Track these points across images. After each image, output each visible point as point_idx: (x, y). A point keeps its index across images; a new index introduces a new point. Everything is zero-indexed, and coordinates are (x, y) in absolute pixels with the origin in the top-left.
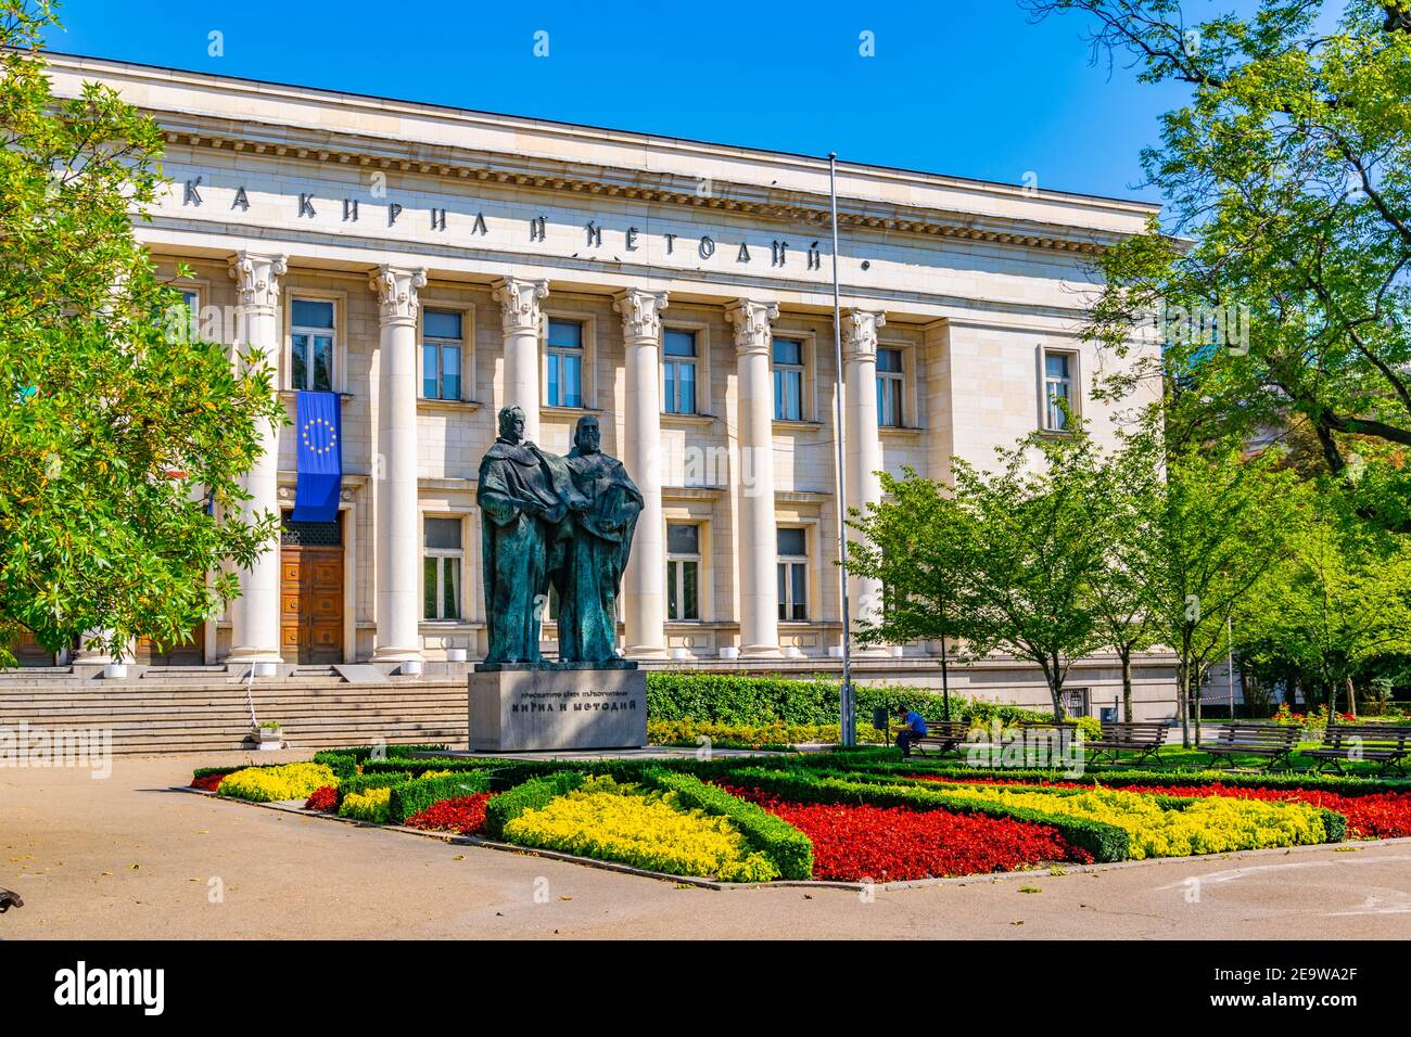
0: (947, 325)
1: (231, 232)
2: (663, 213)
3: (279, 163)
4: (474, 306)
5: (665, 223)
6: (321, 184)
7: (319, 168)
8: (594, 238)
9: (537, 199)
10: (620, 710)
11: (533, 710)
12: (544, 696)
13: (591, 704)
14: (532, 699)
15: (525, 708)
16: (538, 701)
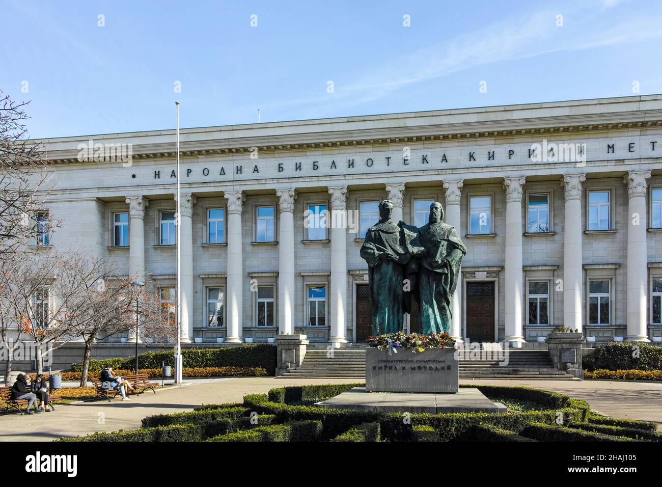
1: (440, 173)
2: (649, 132)
3: (459, 142)
4: (553, 190)
5: (650, 137)
6: (478, 147)
7: (476, 141)
8: (611, 150)
9: (579, 137)
10: (440, 371)
11: (385, 369)
12: (392, 361)
13: (422, 367)
14: (385, 364)
15: (380, 368)
16: (389, 364)
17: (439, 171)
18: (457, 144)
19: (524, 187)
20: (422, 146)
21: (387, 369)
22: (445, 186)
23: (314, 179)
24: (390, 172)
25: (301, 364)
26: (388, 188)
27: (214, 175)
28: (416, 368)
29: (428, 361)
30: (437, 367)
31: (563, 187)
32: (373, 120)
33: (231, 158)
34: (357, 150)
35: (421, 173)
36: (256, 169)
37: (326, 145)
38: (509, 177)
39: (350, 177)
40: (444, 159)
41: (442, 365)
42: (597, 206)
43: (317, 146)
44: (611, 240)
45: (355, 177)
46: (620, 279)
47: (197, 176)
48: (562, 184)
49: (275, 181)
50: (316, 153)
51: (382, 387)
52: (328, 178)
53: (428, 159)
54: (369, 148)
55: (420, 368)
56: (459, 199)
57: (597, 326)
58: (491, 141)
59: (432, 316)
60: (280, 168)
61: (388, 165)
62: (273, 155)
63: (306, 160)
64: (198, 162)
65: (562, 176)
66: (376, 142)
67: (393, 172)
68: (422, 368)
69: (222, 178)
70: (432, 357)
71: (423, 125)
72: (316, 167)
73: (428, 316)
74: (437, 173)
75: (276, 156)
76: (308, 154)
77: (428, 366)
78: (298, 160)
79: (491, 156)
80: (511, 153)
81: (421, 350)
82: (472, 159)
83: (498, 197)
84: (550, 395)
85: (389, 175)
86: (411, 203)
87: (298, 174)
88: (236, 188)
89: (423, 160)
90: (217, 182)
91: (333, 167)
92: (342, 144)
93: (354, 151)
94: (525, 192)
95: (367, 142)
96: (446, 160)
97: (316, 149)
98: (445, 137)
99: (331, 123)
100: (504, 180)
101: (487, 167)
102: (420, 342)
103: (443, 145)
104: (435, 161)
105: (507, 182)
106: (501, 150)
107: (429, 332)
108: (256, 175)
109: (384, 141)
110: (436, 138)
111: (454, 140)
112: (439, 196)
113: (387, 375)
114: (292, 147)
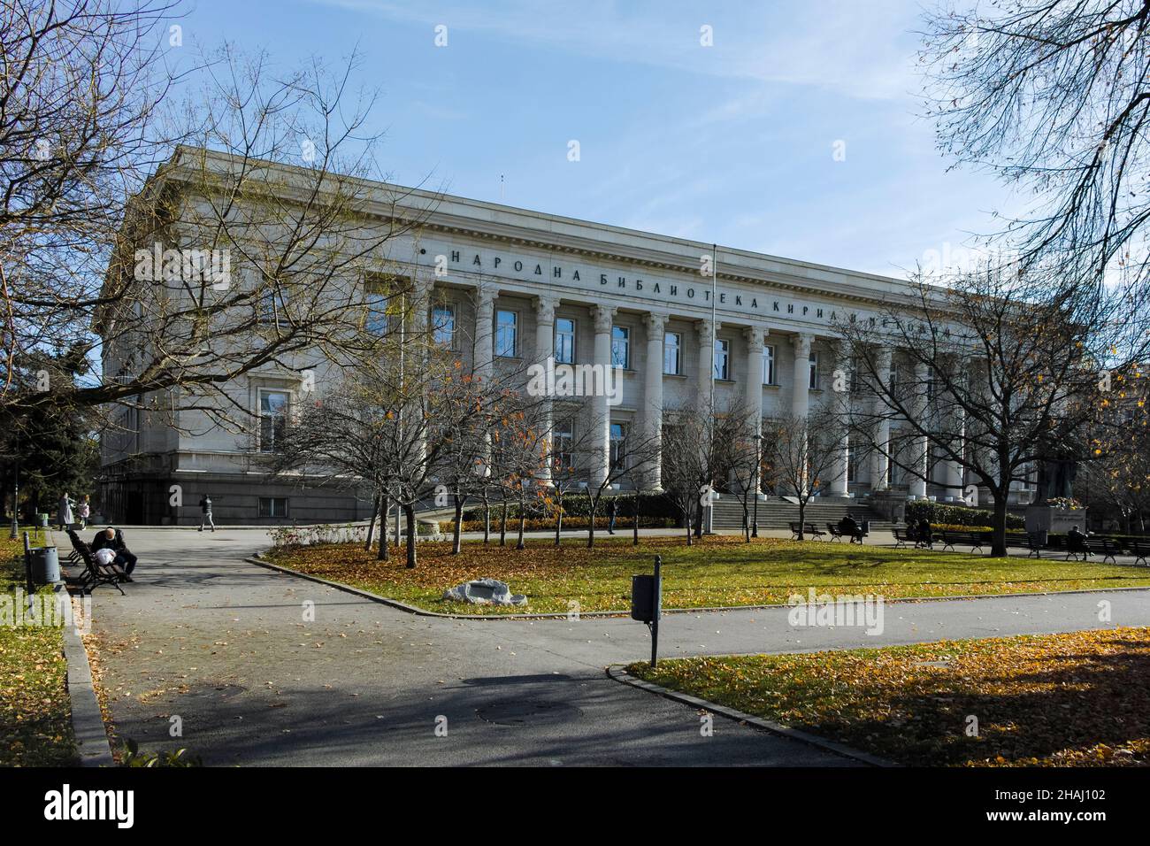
3: (768, 290)
6: (780, 298)
7: (781, 291)
8: (872, 323)
17: (750, 316)
18: (767, 292)
20: (736, 287)
22: (753, 331)
23: (638, 300)
24: (707, 308)
26: (705, 325)
27: (528, 272)
33: (548, 255)
34: (680, 277)
35: (735, 315)
36: (577, 276)
37: (654, 265)
38: (803, 333)
39: (672, 305)
40: (754, 304)
43: (646, 263)
45: (677, 306)
47: (506, 269)
48: (836, 347)
49: (597, 295)
50: (642, 271)
52: (651, 303)
54: (691, 278)
58: (791, 294)
60: (603, 281)
61: (707, 300)
62: (595, 263)
63: (631, 276)
64: (509, 251)
67: (710, 308)
69: (537, 278)
72: (639, 287)
74: (747, 317)
75: (600, 264)
76: (635, 270)
78: (623, 274)
79: (790, 308)
80: (805, 309)
82: (776, 309)
85: (707, 311)
88: (554, 294)
90: (532, 282)
91: (657, 291)
93: (677, 276)
96: (756, 305)
98: (760, 283)
101: (786, 320)
103: (755, 289)
104: (746, 304)
106: (798, 305)
108: (576, 283)
111: (765, 288)
114: (623, 260)
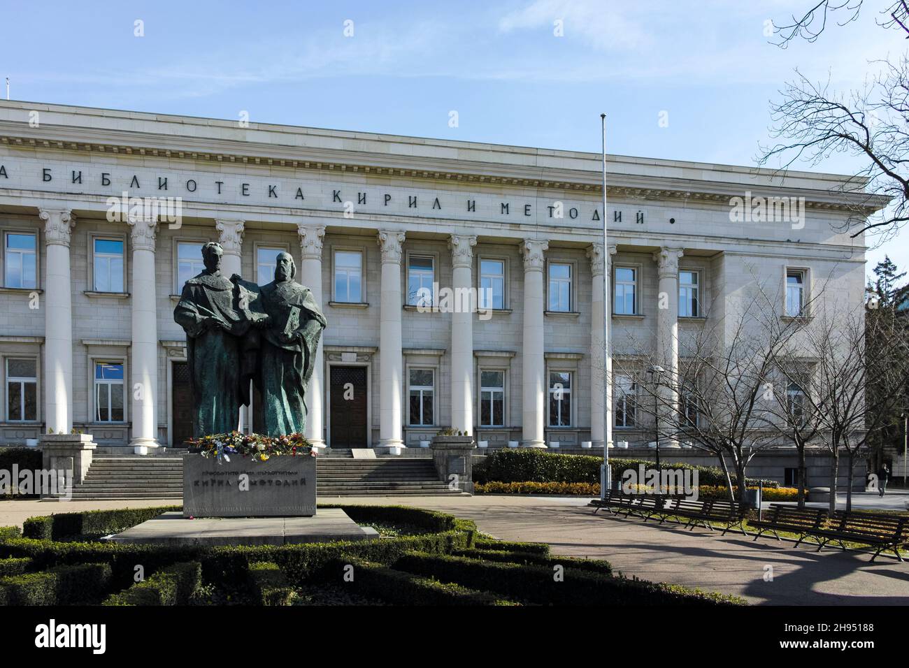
0: (723, 255)
1: (294, 213)
2: (546, 194)
3: (319, 174)
4: (438, 253)
5: (548, 200)
6: (345, 185)
7: (342, 175)
8: (505, 210)
9: (469, 188)
10: (291, 486)
11: (212, 485)
12: (223, 474)
13: (266, 481)
14: (212, 477)
15: (206, 483)
16: (218, 478)
17: (292, 211)
18: (317, 176)
19: (405, 245)
20: (268, 173)
21: (216, 484)
22: (301, 232)
23: (104, 199)
24: (222, 204)
25: (83, 478)
26: (219, 227)
28: (258, 483)
29: (274, 473)
30: (286, 481)
31: (451, 251)
32: (197, 125)
34: (172, 165)
35: (267, 210)
36: (3, 173)
37: (122, 150)
38: (384, 230)
40: (299, 194)
41: (294, 478)
42: (490, 278)
43: (108, 149)
44: (504, 322)
46: (515, 370)
48: (449, 246)
49: (37, 195)
50: (106, 160)
51: (208, 510)
53: (277, 191)
54: (189, 165)
55: (262, 483)
56: (319, 251)
57: (489, 428)
58: (362, 179)
59: (279, 410)
60: (44, 176)
61: (219, 193)
62: (32, 154)
63: (91, 169)
65: (449, 237)
66: (200, 157)
67: (226, 204)
68: (265, 483)
70: (279, 467)
71: (269, 142)
72: (106, 182)
73: (274, 410)
74: (289, 213)
75: (38, 155)
76: (93, 160)
77: (274, 480)
78: (77, 167)
79: (361, 198)
80: (387, 198)
81: (265, 457)
82: (337, 200)
83: (371, 255)
84: (432, 515)
85: (221, 208)
86: (253, 252)
87: (76, 188)
89: (270, 192)
91: (135, 185)
92: (149, 153)
93: (167, 165)
94: (404, 252)
95: (187, 155)
96: (302, 196)
97: (106, 154)
98: (301, 165)
99: (131, 119)
100: (378, 233)
101: (356, 213)
102: (263, 447)
103: (300, 176)
104: (286, 196)
105: (382, 236)
106: (375, 193)
107: (275, 433)
108: (3, 182)
109: (213, 158)
110: (288, 164)
111: (313, 171)
112: (292, 245)
113: (215, 494)
114: (66, 146)
